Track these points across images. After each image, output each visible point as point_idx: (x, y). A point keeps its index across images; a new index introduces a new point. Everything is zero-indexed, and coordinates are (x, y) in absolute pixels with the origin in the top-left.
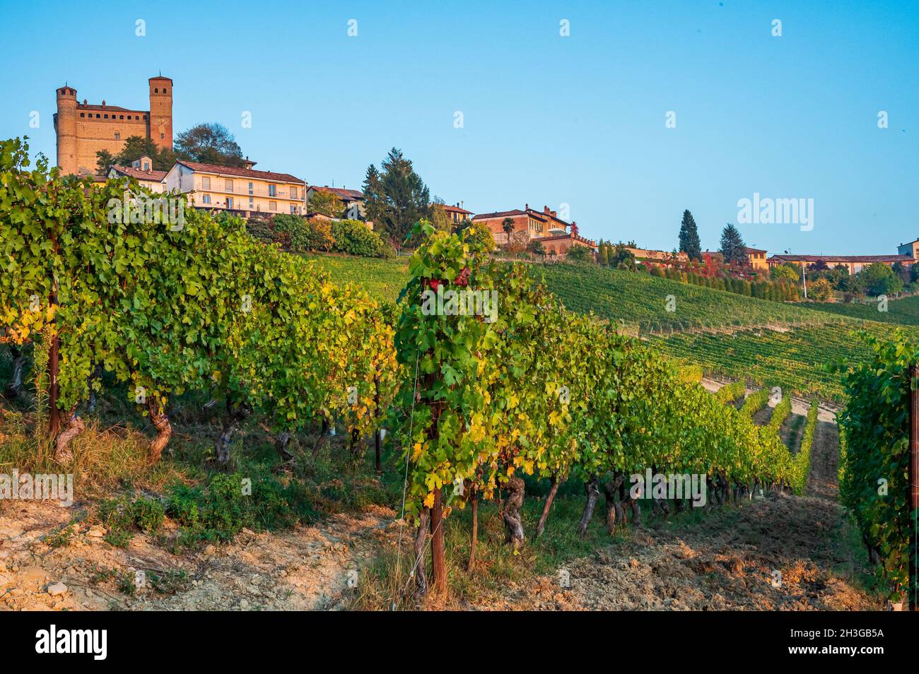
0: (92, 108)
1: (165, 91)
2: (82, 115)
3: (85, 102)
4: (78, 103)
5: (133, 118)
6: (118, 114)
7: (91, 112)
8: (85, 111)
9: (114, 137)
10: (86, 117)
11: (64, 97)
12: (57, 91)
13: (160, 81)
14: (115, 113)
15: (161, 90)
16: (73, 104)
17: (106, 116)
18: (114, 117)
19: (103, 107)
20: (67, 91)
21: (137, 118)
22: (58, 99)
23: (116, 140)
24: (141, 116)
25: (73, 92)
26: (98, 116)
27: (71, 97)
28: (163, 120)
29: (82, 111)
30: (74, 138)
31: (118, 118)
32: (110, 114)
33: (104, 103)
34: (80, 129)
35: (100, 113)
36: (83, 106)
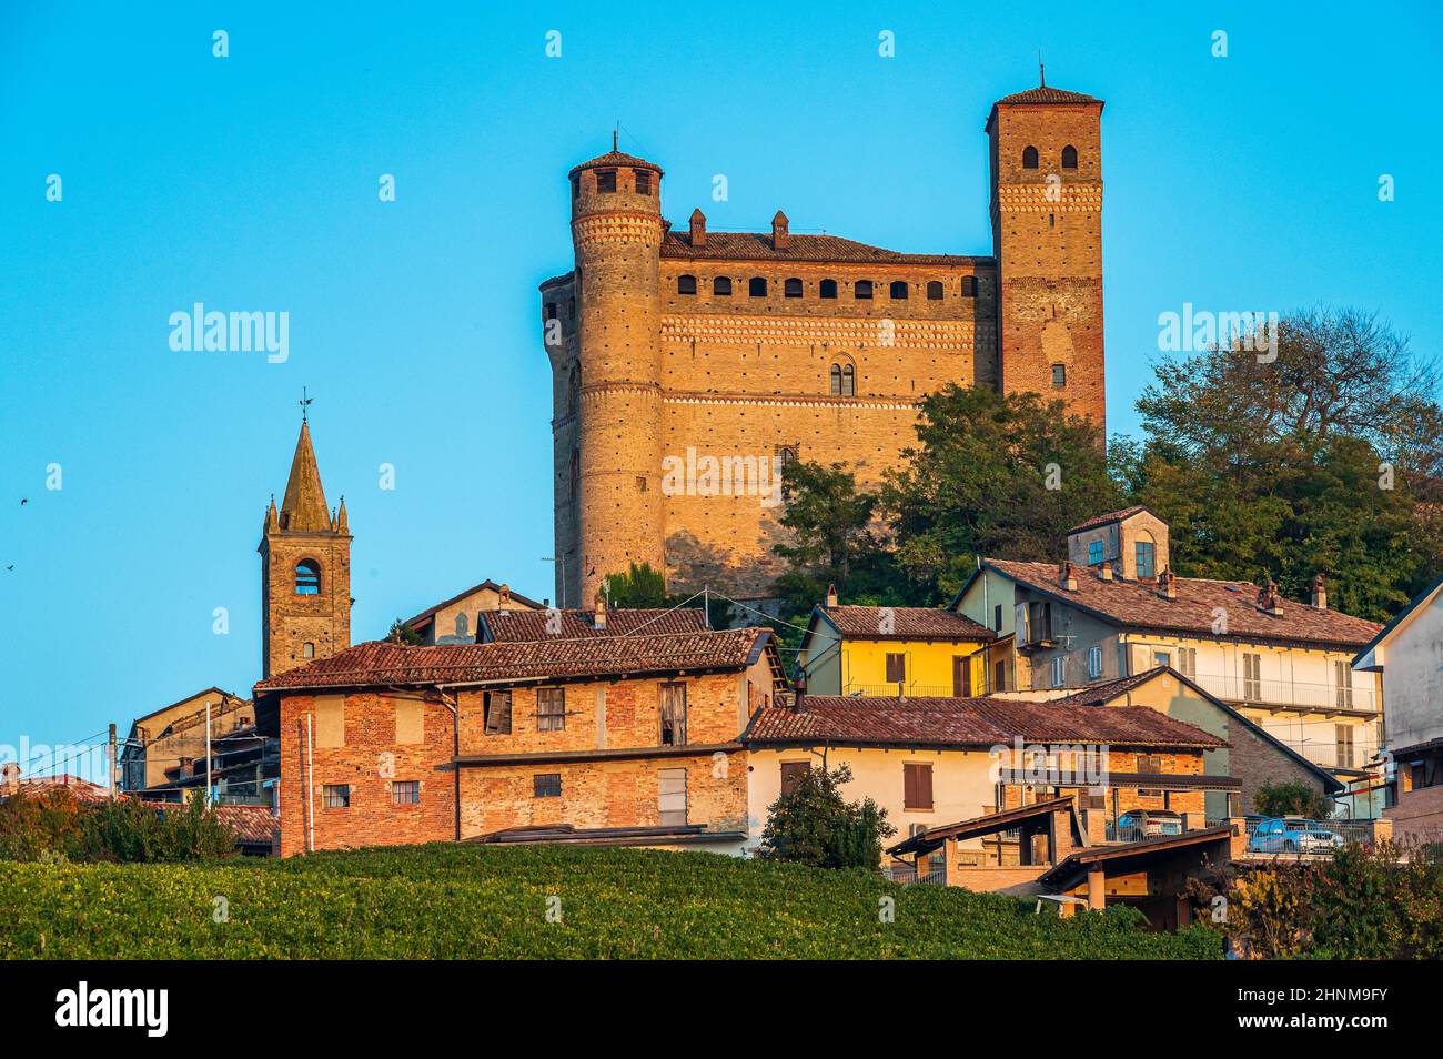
0: (725, 247)
1: (1070, 158)
2: (687, 284)
3: (698, 220)
4: (666, 225)
5: (918, 292)
6: (845, 276)
7: (724, 268)
8: (698, 267)
9: (827, 386)
10: (705, 293)
11: (610, 202)
12: (575, 176)
13: (1047, 114)
14: (833, 272)
15: (1050, 154)
16: (645, 233)
17: (794, 288)
18: (828, 289)
19: (775, 243)
20: (625, 177)
21: (935, 291)
22: (579, 215)
23: (838, 397)
24: (952, 281)
25: (646, 176)
26: (758, 287)
27: (639, 203)
28: (1062, 300)
29: (683, 266)
30: (653, 394)
31: (846, 292)
32: (811, 275)
33: (780, 221)
34: (677, 349)
35: (764, 270)
36: (687, 240)
